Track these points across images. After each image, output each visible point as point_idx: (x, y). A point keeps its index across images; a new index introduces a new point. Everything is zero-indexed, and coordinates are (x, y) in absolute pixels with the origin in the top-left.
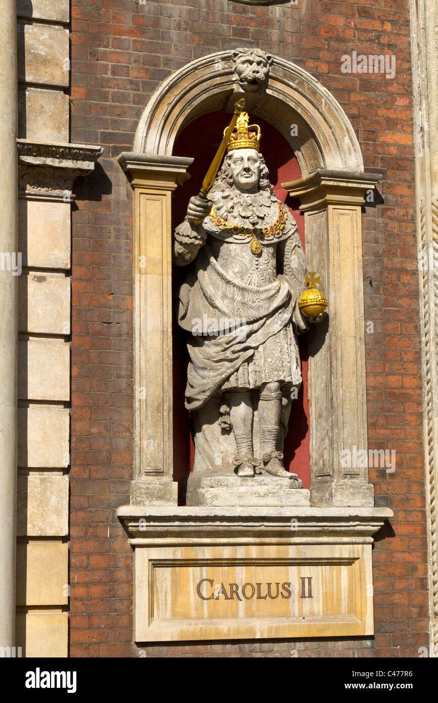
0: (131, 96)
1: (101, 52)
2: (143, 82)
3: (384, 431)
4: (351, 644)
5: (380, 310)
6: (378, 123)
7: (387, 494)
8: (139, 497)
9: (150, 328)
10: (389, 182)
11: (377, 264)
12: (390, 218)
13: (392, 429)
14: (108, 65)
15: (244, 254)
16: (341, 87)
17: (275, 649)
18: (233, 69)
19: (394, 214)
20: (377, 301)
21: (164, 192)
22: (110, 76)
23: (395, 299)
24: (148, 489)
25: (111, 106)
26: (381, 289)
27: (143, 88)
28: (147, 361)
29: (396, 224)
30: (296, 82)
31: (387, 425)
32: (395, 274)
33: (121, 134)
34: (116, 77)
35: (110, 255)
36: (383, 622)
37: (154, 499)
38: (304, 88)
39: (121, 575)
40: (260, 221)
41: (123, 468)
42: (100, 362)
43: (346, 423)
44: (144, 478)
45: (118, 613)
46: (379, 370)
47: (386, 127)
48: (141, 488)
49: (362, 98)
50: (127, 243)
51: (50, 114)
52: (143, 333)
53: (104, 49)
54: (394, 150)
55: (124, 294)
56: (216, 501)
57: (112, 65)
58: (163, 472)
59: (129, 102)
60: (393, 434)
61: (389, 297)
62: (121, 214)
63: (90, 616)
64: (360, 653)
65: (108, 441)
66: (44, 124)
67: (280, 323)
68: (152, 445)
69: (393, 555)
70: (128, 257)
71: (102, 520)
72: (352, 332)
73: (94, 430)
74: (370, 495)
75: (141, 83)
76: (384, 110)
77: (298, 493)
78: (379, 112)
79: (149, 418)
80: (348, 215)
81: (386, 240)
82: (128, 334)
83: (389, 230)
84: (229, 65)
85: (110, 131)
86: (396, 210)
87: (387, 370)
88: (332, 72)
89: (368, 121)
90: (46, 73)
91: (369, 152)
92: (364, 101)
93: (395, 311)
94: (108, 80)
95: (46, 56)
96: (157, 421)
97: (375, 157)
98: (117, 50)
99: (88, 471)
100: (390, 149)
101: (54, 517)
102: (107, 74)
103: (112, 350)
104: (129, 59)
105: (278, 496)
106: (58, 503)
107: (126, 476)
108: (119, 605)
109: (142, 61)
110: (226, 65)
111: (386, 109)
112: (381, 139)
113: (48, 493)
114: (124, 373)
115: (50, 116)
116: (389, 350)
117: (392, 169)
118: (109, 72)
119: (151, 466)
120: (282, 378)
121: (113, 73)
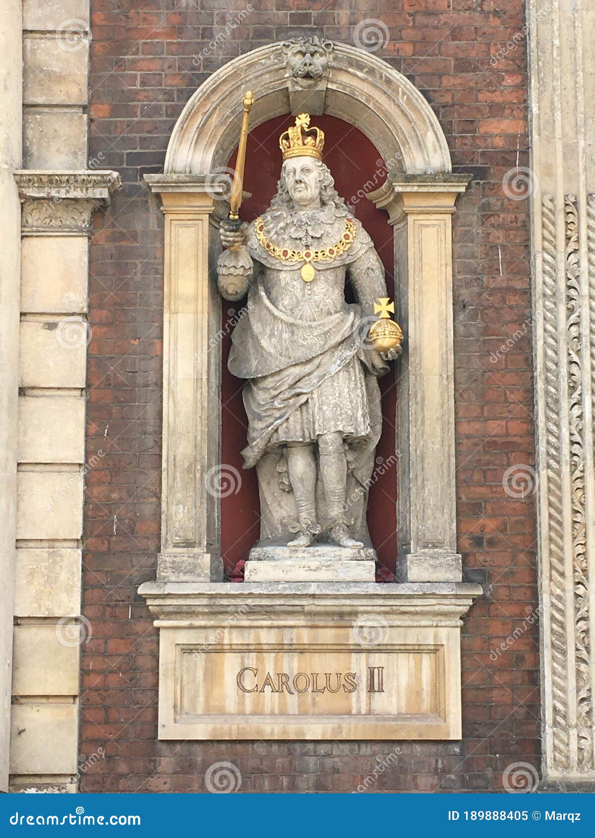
0: (164, 108)
1: (128, 60)
2: (178, 90)
3: (481, 489)
4: (432, 750)
5: (478, 340)
6: (478, 109)
7: (483, 566)
8: (163, 572)
9: (180, 376)
10: (493, 181)
11: (475, 284)
12: (493, 225)
13: (491, 486)
14: (137, 75)
15: (295, 283)
16: (429, 70)
17: (334, 753)
18: (285, 64)
19: (498, 220)
20: (473, 330)
21: (200, 217)
22: (139, 87)
23: (498, 325)
24: (174, 562)
25: (139, 122)
26: (480, 315)
27: (178, 96)
28: (176, 414)
29: (501, 234)
30: (365, 71)
31: (485, 480)
32: (499, 295)
33: (151, 153)
34: (145, 88)
35: (136, 294)
36: (477, 724)
37: (182, 574)
38: (376, 77)
39: (144, 662)
40: (316, 242)
41: (148, 539)
42: (123, 418)
43: (427, 480)
44: (172, 550)
45: (139, 706)
46: (475, 414)
47: (489, 115)
48: (166, 561)
49: (458, 81)
50: (156, 278)
51: (64, 138)
52: (172, 382)
53: (133, 56)
54: (499, 142)
55: (152, 339)
56: (256, 576)
57: (141, 74)
58: (195, 542)
59: (161, 115)
60: (492, 492)
61: (489, 324)
62: (149, 245)
63: (107, 709)
64: (445, 762)
65: (131, 508)
66: (58, 150)
67: (339, 362)
68: (181, 511)
69: (491, 642)
70: (157, 295)
71: (123, 598)
72: (437, 370)
73: (114, 496)
74: (456, 568)
75: (176, 92)
76: (488, 93)
77: (359, 565)
78: (480, 97)
79: (178, 480)
80: (434, 225)
81: (487, 254)
82: (156, 384)
83: (491, 240)
84: (279, 60)
85: (138, 150)
86: (502, 216)
87: (486, 413)
88: (418, 53)
89: (466, 109)
90: (61, 91)
91: (466, 148)
92: (460, 84)
93: (498, 340)
94: (137, 92)
95: (61, 73)
96: (188, 483)
97: (474, 153)
98: (148, 56)
99: (106, 543)
100: (495, 141)
101: (64, 596)
102: (135, 85)
103: (137, 404)
104: (163, 65)
105: (333, 570)
106: (69, 579)
107: (152, 548)
108: (140, 696)
109: (177, 65)
110: (276, 60)
111: (489, 92)
112: (482, 130)
113: (58, 569)
114: (150, 429)
115: (65, 140)
116: (490, 388)
117: (497, 165)
118: (138, 82)
119: (180, 536)
120: (340, 428)
121: (143, 83)
